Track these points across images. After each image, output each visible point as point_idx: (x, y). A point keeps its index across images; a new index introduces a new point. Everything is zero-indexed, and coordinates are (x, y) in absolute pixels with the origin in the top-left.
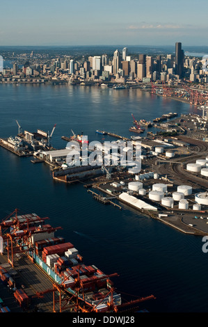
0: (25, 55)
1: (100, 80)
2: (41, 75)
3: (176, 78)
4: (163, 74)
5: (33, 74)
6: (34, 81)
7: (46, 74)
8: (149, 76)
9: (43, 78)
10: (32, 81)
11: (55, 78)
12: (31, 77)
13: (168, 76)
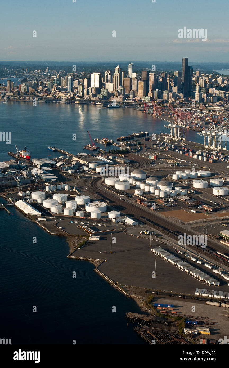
0: (39, 71)
1: (97, 98)
2: (36, 93)
3: (180, 98)
4: (165, 92)
5: (28, 91)
6: (27, 98)
7: (41, 92)
8: (150, 94)
9: (38, 96)
10: (25, 98)
11: (50, 96)
12: (25, 94)
13: (171, 94)
